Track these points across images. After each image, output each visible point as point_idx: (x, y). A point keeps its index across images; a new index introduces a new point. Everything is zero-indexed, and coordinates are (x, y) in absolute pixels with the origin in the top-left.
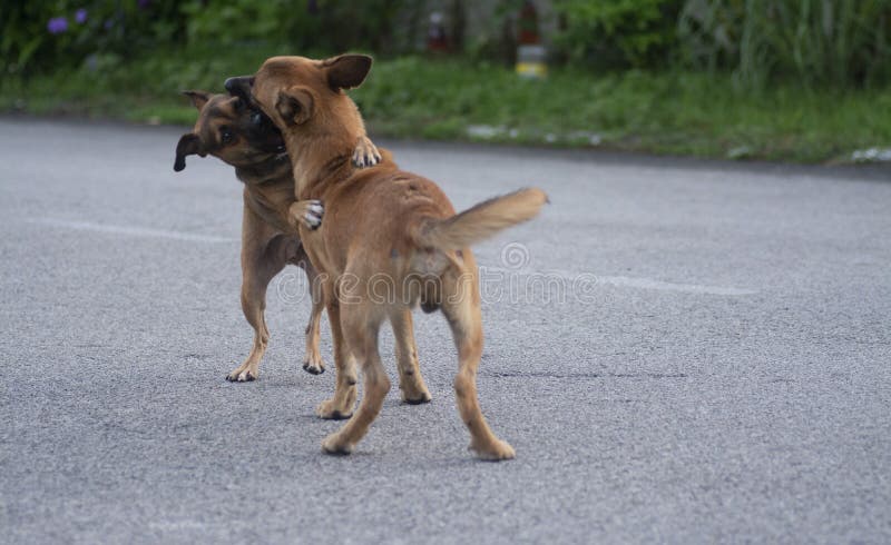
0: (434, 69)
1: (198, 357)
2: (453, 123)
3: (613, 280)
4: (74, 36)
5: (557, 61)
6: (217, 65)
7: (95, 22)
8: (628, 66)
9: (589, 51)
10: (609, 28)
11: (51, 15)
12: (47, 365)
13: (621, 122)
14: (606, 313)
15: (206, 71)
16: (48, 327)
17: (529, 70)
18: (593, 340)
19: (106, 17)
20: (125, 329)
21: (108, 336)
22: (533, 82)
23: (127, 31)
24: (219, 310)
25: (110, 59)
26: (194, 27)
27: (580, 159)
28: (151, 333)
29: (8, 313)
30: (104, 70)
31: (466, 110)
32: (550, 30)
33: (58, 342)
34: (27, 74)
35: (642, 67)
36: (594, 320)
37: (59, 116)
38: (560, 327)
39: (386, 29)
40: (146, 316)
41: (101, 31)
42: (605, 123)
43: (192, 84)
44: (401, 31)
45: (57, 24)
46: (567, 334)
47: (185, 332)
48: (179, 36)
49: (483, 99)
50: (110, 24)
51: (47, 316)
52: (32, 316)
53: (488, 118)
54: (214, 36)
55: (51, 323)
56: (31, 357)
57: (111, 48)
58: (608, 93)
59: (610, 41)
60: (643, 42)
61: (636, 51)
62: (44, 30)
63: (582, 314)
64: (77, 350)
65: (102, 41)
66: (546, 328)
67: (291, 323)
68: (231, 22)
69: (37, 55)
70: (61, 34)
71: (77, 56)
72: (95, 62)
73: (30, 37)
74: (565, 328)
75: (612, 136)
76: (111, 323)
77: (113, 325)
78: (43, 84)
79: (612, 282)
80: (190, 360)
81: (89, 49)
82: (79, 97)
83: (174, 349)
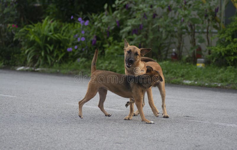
0: (173, 64)
1: (119, 143)
2: (179, 79)
3: (231, 125)
4: (74, 53)
5: (208, 63)
6: (113, 62)
7: (80, 49)
8: (228, 65)
9: (217, 60)
10: (223, 54)
11: (67, 47)
12: (78, 145)
13: (226, 81)
14: (231, 134)
15: (110, 63)
16: (77, 134)
17: (200, 65)
18: (229, 142)
19: (83, 47)
20: (98, 135)
21: (94, 137)
22: (201, 68)
23: (88, 51)
24: (123, 131)
25: (84, 59)
26: (107, 51)
27: (216, 91)
28: (105, 136)
29: (65, 130)
30: (82, 62)
31: (183, 76)
32: (206, 54)
33: (80, 138)
34: (60, 63)
35: (232, 65)
36: (228, 136)
37: (70, 75)
38: (218, 138)
39: (160, 53)
40: (103, 132)
41: (81, 52)
42: (222, 81)
43: (107, 67)
44: (163, 53)
45: (70, 49)
46: (221, 140)
47: (114, 136)
48: (103, 54)
49: (188, 73)
50: (83, 49)
51: (76, 131)
52: (72, 131)
53: (189, 78)
54: (112, 53)
55: (77, 133)
56: (73, 142)
57: (84, 56)
58: (223, 72)
59: (223, 58)
60: (232, 58)
61: (230, 61)
62: (66, 51)
63: (224, 135)
64: (85, 141)
65: (81, 54)
66: (215, 138)
67: (144, 135)
68: (117, 50)
69: (63, 58)
70: (70, 52)
71: (75, 58)
72: (79, 60)
73: (62, 53)
74: (220, 138)
75: (224, 84)
76: (94, 133)
77: (94, 134)
78: (65, 66)
79: (231, 126)
80: (117, 144)
81: (78, 56)
82: (75, 70)
83: (112, 141)
